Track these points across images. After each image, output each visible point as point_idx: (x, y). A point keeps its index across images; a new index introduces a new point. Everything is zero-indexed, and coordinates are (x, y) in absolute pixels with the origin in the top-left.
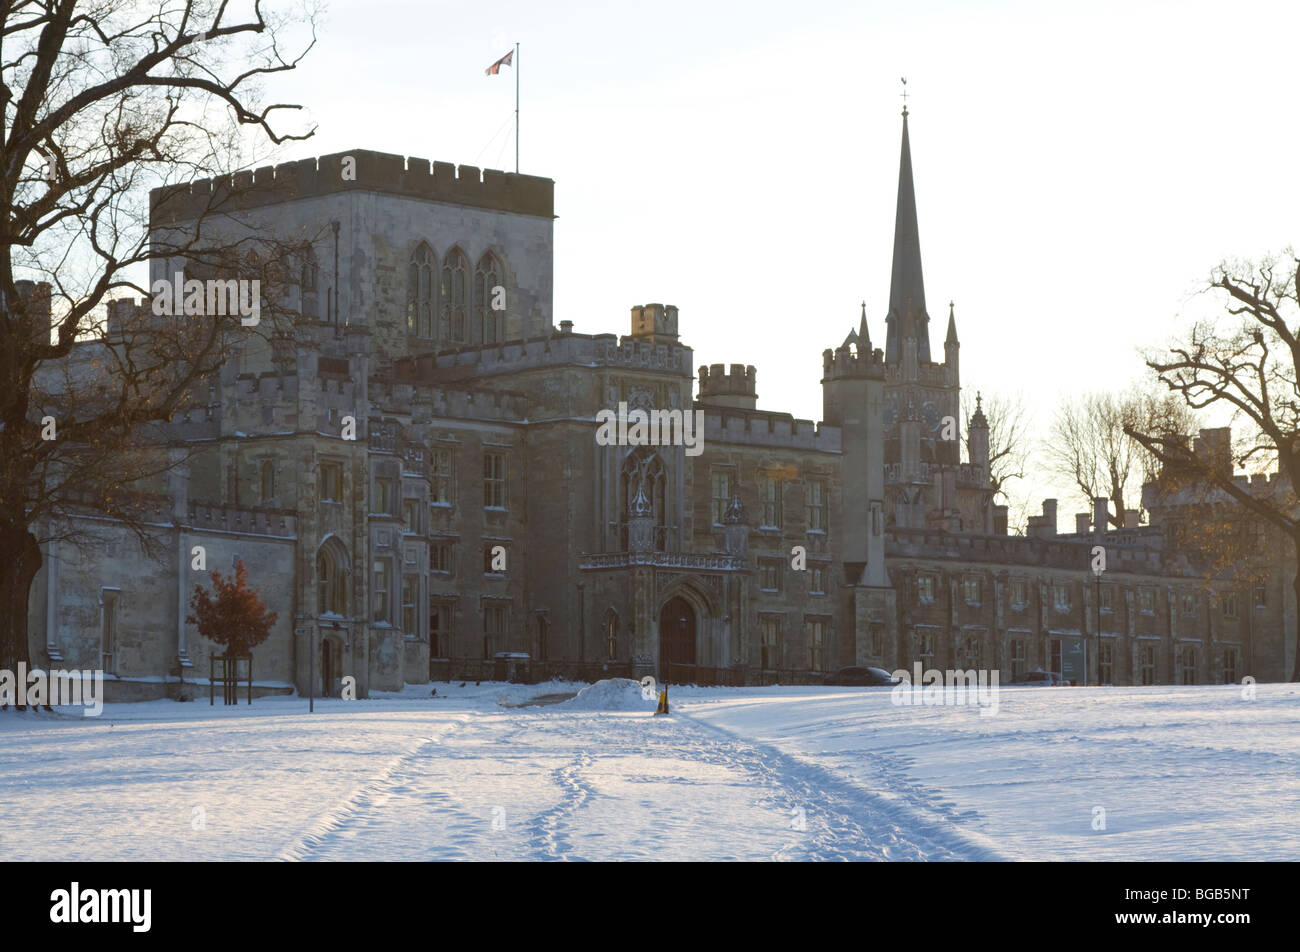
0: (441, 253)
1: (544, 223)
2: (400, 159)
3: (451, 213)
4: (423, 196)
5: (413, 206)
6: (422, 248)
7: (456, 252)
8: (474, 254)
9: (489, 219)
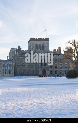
0: (38, 44)
1: (48, 41)
2: (35, 38)
3: (39, 41)
4: (37, 40)
5: (36, 41)
6: (37, 44)
7: (40, 44)
8: (41, 44)
9: (43, 42)
